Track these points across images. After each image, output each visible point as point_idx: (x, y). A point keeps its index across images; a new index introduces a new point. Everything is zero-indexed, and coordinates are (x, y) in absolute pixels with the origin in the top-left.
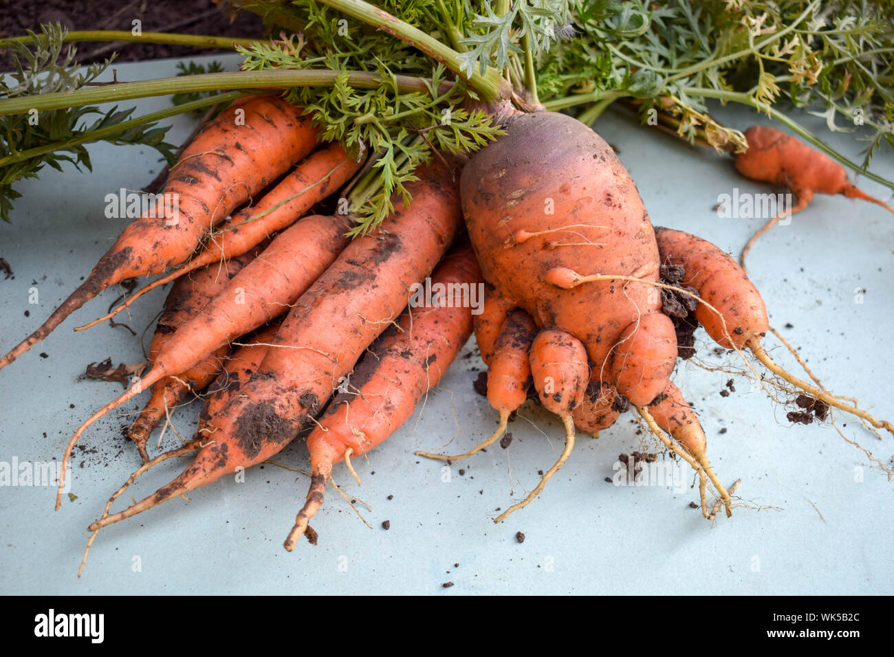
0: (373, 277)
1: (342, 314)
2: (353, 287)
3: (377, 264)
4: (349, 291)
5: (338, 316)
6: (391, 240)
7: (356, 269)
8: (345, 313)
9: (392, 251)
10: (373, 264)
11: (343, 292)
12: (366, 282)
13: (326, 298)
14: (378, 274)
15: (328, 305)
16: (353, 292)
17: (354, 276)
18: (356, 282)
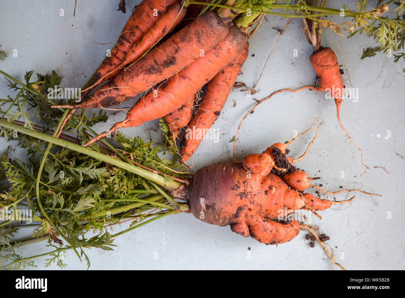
0: (161, 72)
1: (146, 82)
2: (152, 73)
3: (164, 68)
4: (150, 75)
5: (144, 82)
6: (172, 60)
7: (156, 66)
8: (147, 82)
9: (171, 65)
10: (162, 68)
11: (148, 74)
12: (158, 73)
13: (141, 74)
14: (163, 71)
15: (141, 76)
16: (152, 75)
17: (154, 69)
18: (154, 72)
